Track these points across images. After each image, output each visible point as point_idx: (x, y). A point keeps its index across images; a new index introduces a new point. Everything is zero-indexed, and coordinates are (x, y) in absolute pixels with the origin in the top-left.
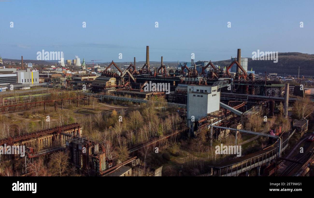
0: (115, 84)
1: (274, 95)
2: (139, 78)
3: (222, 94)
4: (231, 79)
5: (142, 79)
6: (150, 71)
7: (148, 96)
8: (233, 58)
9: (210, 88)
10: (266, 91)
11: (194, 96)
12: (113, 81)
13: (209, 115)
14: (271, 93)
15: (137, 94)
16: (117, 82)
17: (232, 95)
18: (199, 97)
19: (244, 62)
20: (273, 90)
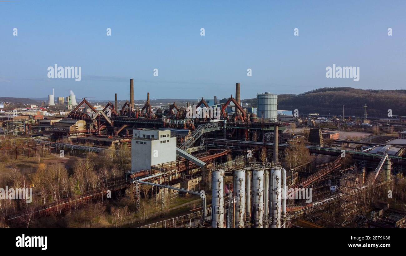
0: (84, 128)
1: (273, 141)
2: (117, 121)
3: (209, 141)
4: (223, 120)
5: (121, 121)
6: (131, 111)
7: (116, 144)
8: (260, 93)
9: (157, 132)
10: (263, 136)
11: (137, 142)
12: (80, 125)
13: (152, 167)
14: (270, 138)
15: (102, 142)
16: (87, 126)
17: (223, 142)
18: (143, 144)
19: (272, 100)
20: (272, 135)
